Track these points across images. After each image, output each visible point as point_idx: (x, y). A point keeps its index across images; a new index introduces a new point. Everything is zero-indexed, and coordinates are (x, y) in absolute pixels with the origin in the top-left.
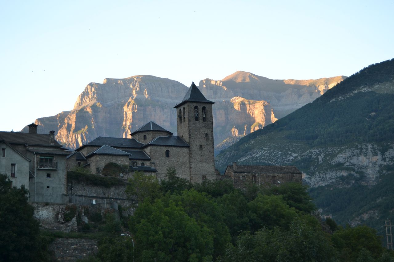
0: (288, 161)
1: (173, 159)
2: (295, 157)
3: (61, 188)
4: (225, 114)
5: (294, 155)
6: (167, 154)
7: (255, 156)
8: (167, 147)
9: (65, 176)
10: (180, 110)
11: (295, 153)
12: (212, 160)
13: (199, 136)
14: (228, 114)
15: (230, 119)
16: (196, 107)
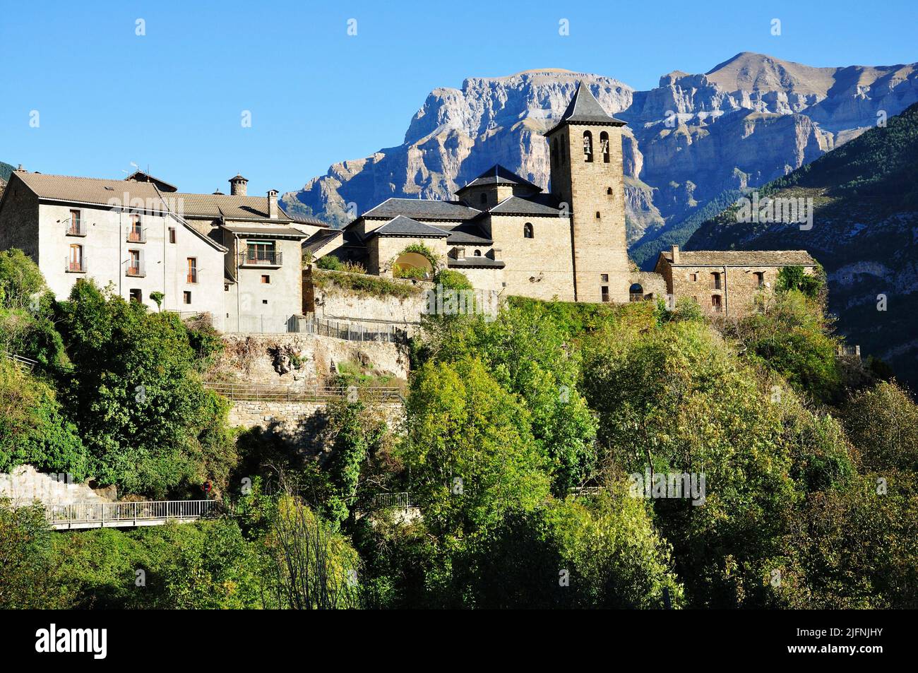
0: (845, 240)
1: (540, 241)
2: (861, 232)
3: (291, 303)
4: (715, 145)
5: (859, 226)
6: (529, 232)
7: (775, 231)
8: (527, 217)
9: (298, 279)
10: (556, 139)
11: (861, 223)
12: (620, 242)
13: (593, 192)
14: (721, 145)
15: (726, 155)
16: (587, 134)
